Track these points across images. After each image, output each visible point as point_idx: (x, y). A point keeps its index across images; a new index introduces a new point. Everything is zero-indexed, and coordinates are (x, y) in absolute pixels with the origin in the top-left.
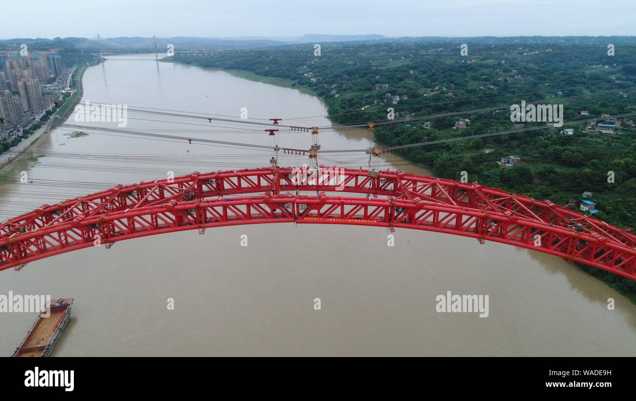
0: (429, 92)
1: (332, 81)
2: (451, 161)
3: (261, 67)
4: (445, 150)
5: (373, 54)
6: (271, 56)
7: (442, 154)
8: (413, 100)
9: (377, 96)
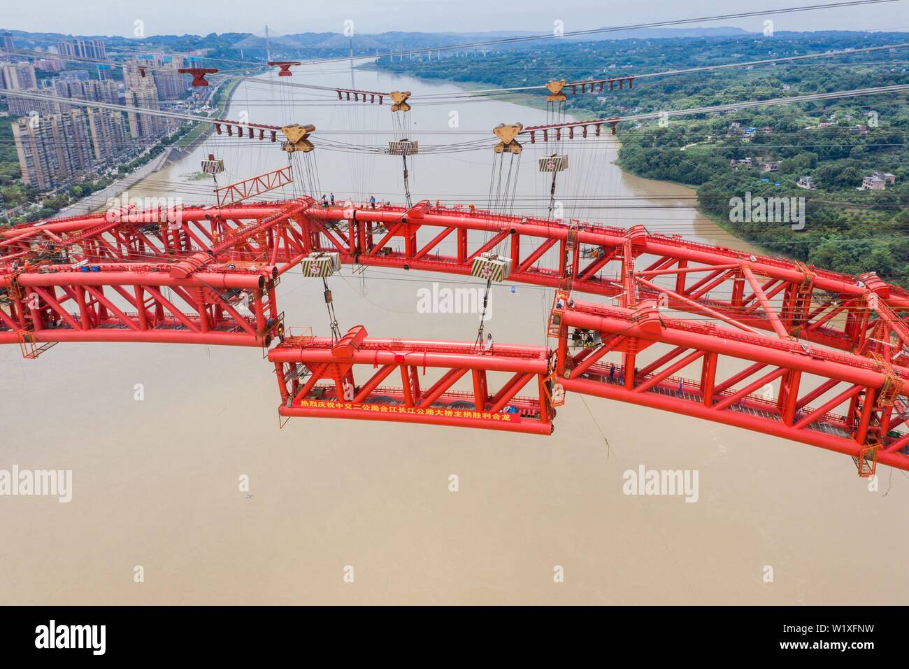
0: (816, 122)
1: (634, 102)
2: (846, 252)
3: (515, 77)
4: (835, 230)
5: (718, 57)
6: (535, 61)
7: (828, 238)
8: (782, 136)
9: (714, 128)
